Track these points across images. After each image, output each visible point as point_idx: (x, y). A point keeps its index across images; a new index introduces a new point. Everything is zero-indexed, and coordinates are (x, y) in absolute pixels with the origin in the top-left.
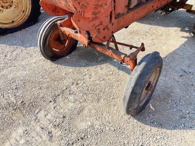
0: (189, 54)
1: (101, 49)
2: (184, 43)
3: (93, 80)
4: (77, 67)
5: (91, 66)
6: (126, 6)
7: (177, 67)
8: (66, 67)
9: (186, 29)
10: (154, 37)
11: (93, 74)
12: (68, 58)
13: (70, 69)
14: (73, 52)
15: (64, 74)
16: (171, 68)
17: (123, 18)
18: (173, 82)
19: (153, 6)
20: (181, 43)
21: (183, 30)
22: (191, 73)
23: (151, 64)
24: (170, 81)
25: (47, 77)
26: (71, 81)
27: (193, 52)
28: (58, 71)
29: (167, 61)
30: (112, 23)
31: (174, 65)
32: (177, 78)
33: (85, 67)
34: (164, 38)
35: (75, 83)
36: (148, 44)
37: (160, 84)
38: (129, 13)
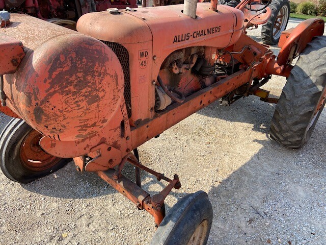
0: (266, 174)
1: (107, 177)
2: (258, 153)
3: (93, 230)
4: (68, 198)
5: (96, 197)
6: (152, 109)
7: (245, 202)
8: (47, 197)
9: (261, 127)
10: (211, 138)
11: (97, 214)
12: (55, 176)
13: (54, 204)
14: (69, 164)
15: (39, 215)
16: (235, 202)
17: (147, 126)
18: (237, 236)
19: (201, 102)
20: (252, 153)
21: (257, 129)
22: (268, 215)
23: (185, 224)
24: (231, 231)
25: (4, 221)
26: (50, 231)
27: (271, 171)
28: (28, 207)
29: (230, 188)
30: (126, 136)
31: (241, 195)
32: (243, 225)
33: (85, 197)
34: (227, 140)
35: (56, 238)
36: (200, 151)
37: (216, 240)
38: (158, 117)
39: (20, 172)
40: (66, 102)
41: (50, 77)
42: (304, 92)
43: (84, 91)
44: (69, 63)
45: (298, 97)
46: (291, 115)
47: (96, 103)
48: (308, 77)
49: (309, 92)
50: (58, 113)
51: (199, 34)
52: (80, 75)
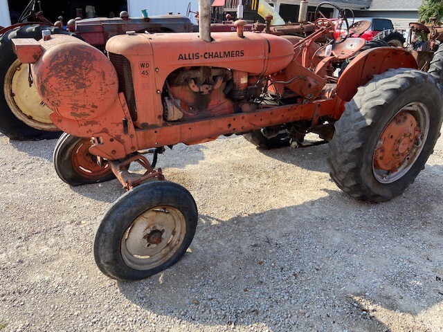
2: (316, 200)
4: (101, 201)
6: (160, 116)
8: (85, 198)
12: (100, 186)
13: (88, 202)
15: (72, 207)
17: (156, 132)
19: (230, 125)
26: (74, 217)
28: (67, 201)
30: (130, 134)
38: (168, 126)
39: (70, 174)
40: (60, 84)
41: (50, 66)
42: (352, 126)
43: (73, 77)
44: (63, 58)
45: (347, 132)
46: (341, 153)
47: (83, 89)
48: (359, 110)
49: (356, 126)
50: (54, 90)
51: (212, 55)
52: (70, 66)
